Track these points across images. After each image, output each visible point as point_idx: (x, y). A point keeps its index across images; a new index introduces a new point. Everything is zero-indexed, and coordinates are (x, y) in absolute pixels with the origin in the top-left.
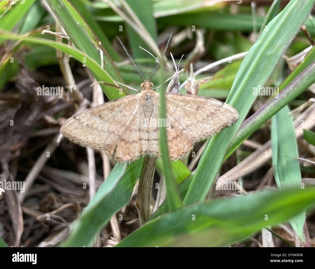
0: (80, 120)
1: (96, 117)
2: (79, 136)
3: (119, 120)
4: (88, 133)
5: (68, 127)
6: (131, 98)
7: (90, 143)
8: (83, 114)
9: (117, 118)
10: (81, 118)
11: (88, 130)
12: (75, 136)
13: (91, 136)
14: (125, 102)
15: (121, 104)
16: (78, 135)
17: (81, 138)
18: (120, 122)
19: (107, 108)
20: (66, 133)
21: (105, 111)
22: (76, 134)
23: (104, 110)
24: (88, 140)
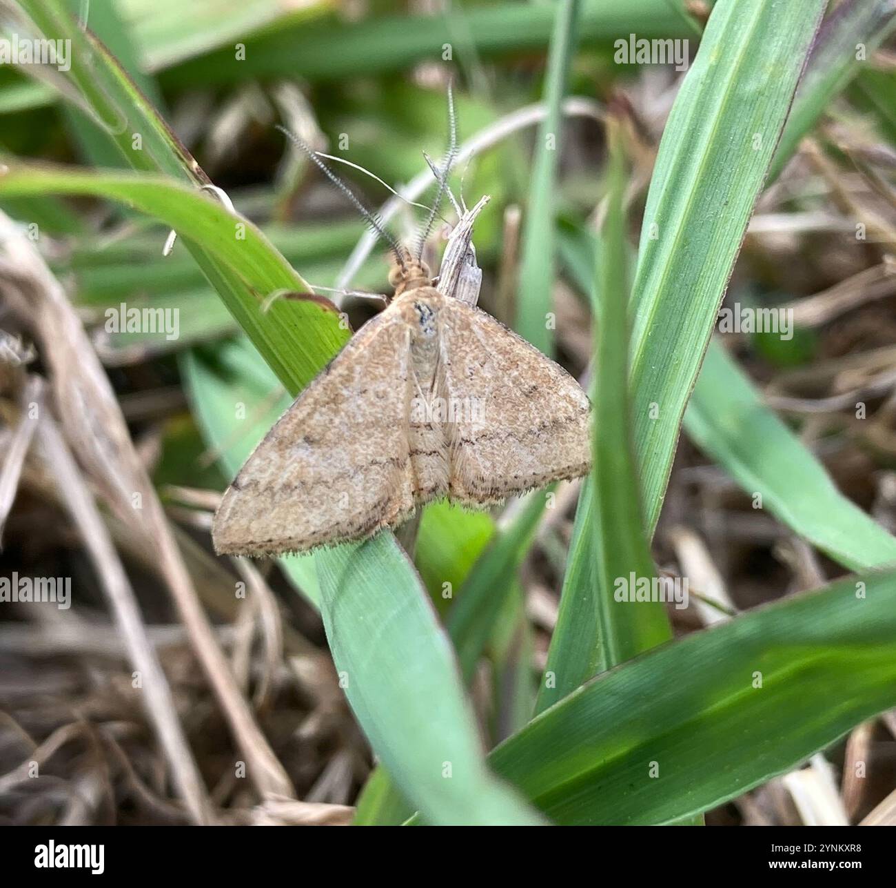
0: (257, 483)
1: (298, 446)
2: (279, 532)
3: (371, 419)
4: (301, 509)
5: (231, 522)
6: (370, 333)
7: (323, 532)
8: (257, 461)
9: (363, 415)
10: (257, 476)
11: (295, 498)
12: (267, 538)
13: (316, 511)
14: (362, 356)
15: (350, 369)
16: (275, 530)
17: (288, 534)
18: (375, 423)
19: (316, 402)
20: (235, 544)
21: (317, 416)
22: (267, 533)
23: (310, 415)
24: (312, 529)
